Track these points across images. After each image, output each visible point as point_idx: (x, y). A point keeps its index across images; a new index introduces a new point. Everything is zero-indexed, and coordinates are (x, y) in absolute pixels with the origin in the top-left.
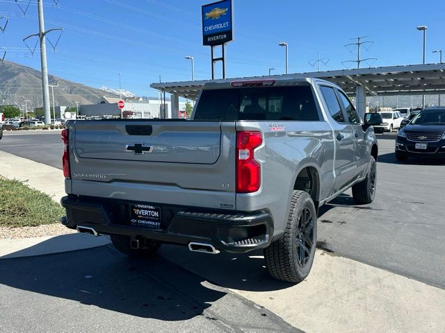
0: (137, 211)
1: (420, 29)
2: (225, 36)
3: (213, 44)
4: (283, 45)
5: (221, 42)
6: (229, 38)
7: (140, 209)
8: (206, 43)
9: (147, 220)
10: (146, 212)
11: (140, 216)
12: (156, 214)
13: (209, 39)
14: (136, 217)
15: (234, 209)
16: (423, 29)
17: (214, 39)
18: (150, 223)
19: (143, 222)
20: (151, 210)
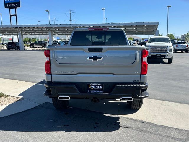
0: (90, 87)
1: (102, 9)
2: (16, 5)
3: (10, 8)
4: (47, 11)
5: (15, 7)
6: (19, 5)
7: (92, 85)
8: (6, 7)
9: (96, 90)
10: (96, 87)
11: (92, 89)
12: (101, 87)
13: (8, 5)
14: (90, 89)
15: (139, 82)
16: (104, 9)
17: (10, 5)
18: (98, 91)
19: (94, 91)
20: (98, 85)
